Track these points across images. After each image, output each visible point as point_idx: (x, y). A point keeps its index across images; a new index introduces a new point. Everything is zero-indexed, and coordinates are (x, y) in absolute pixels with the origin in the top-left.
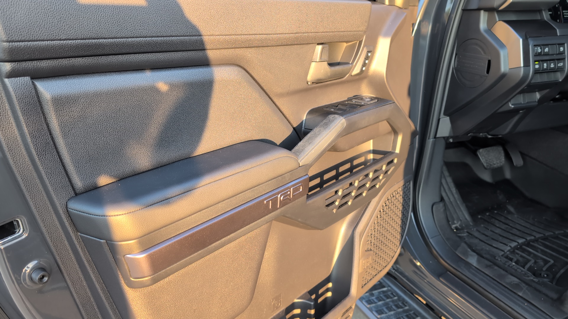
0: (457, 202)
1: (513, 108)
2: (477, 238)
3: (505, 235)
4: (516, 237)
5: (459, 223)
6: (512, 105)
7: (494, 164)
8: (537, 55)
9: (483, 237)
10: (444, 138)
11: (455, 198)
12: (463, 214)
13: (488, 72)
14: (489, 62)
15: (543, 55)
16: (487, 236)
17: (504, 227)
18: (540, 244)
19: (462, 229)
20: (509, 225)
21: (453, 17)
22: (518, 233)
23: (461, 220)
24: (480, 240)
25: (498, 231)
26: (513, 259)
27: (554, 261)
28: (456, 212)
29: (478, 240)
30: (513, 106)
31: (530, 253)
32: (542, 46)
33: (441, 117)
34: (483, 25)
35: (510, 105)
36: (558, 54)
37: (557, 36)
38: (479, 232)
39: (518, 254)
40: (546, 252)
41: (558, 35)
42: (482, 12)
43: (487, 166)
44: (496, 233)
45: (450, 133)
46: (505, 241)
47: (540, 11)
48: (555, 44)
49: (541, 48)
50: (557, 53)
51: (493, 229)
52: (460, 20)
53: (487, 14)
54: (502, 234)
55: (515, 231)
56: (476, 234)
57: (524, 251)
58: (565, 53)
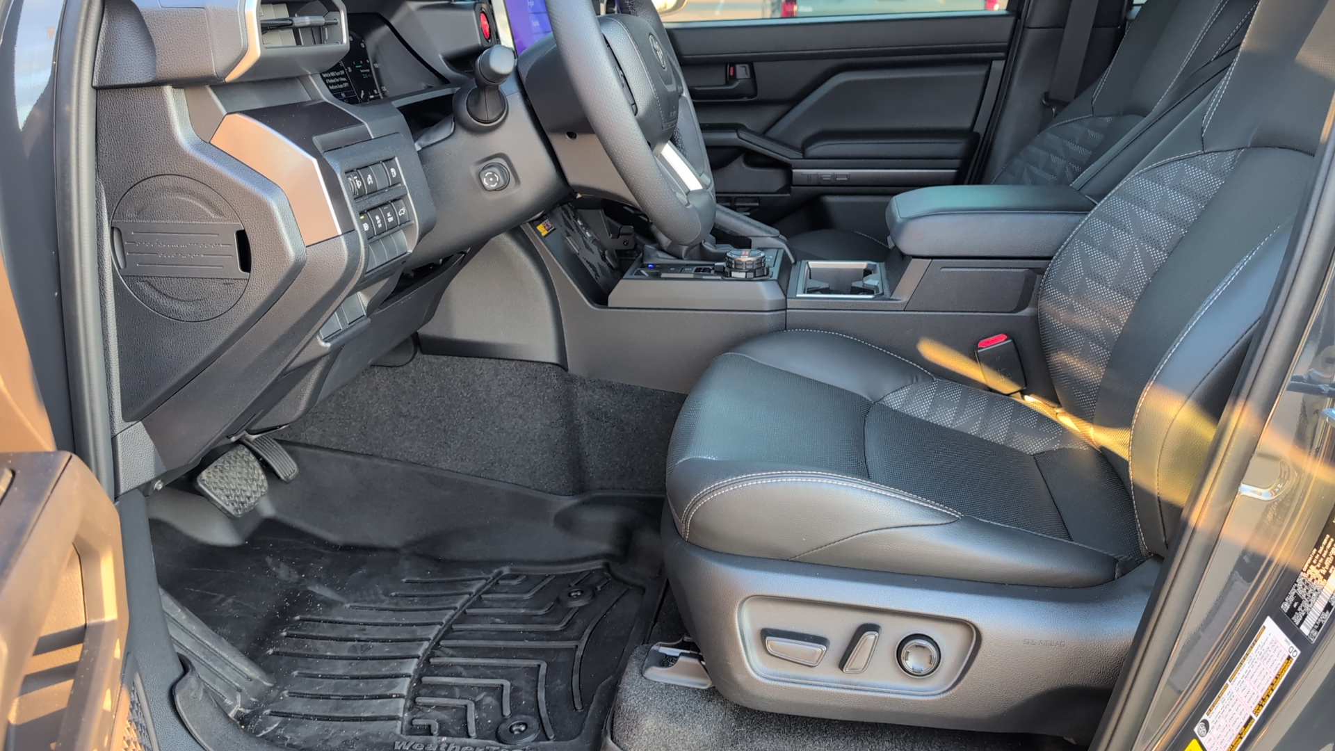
0: (203, 645)
1: (331, 347)
2: (307, 717)
3: (366, 669)
4: (394, 663)
5: (239, 697)
6: (326, 340)
7: (249, 498)
8: (358, 196)
9: (320, 708)
10: (138, 488)
11: (193, 636)
12: (235, 669)
13: (246, 264)
14: (242, 237)
15: (369, 194)
16: (327, 697)
17: (345, 649)
18: (451, 652)
19: (256, 713)
20: (353, 640)
21: (70, 113)
22: (386, 650)
23: (240, 690)
24: (321, 718)
25: (341, 668)
26: (429, 726)
27: (509, 680)
28: (217, 675)
29: (316, 722)
30: (329, 345)
31: (449, 690)
32: (359, 171)
33: (117, 430)
34: (183, 133)
35: (323, 344)
36: (392, 186)
37: (371, 139)
38: (301, 696)
39: (429, 706)
40: (476, 666)
41: (373, 137)
42: (168, 90)
43: (236, 510)
44: (340, 677)
45: (156, 466)
46: (380, 687)
47: (302, 78)
48: (379, 163)
49: (360, 178)
50: (391, 184)
51: (326, 668)
52: (94, 119)
53: (182, 93)
54: (356, 673)
55: (377, 649)
56: (299, 706)
57: (434, 690)
58: (401, 182)
